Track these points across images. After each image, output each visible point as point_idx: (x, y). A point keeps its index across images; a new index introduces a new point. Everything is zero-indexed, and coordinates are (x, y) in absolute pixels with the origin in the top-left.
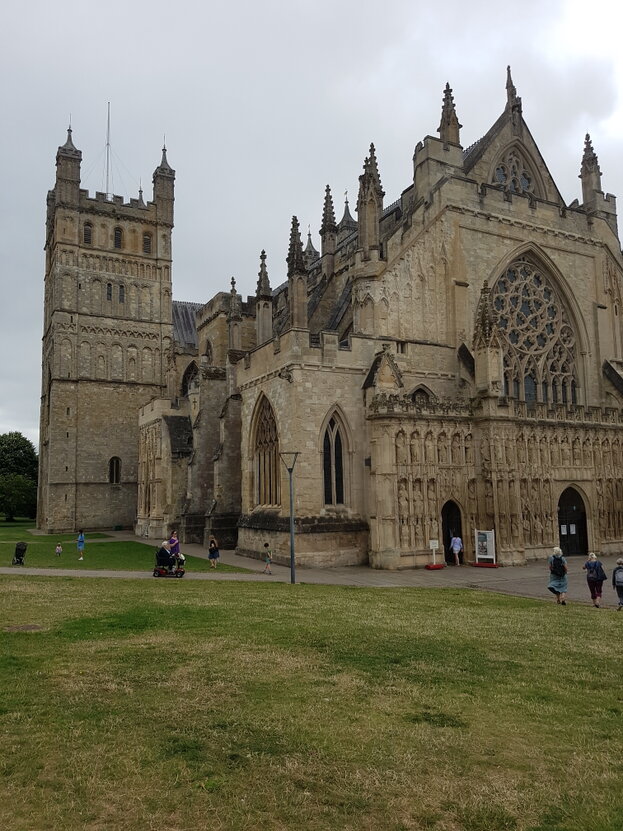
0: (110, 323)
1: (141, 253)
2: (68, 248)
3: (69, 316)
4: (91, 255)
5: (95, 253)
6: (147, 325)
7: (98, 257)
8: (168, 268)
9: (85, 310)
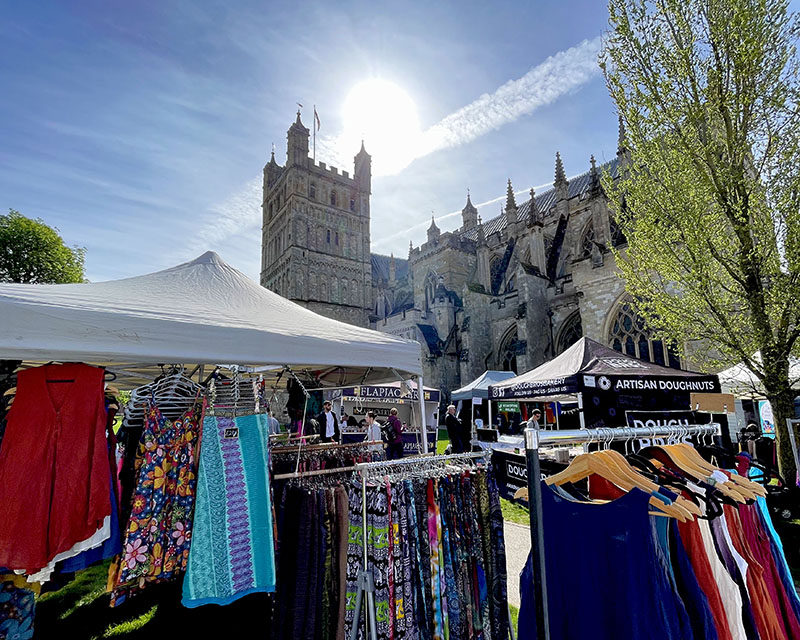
0: (329, 258)
1: (349, 210)
2: (301, 199)
3: (302, 251)
4: (316, 208)
5: (320, 206)
6: (354, 263)
7: (320, 210)
8: (368, 223)
9: (312, 248)
